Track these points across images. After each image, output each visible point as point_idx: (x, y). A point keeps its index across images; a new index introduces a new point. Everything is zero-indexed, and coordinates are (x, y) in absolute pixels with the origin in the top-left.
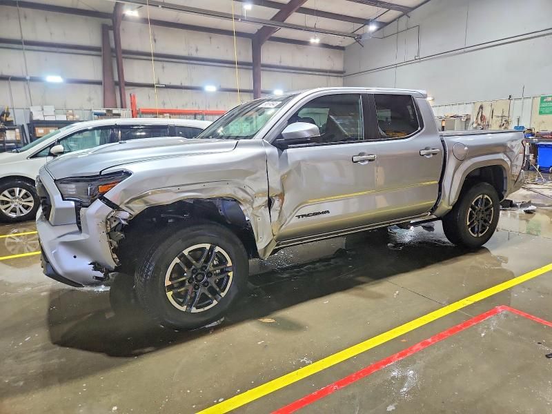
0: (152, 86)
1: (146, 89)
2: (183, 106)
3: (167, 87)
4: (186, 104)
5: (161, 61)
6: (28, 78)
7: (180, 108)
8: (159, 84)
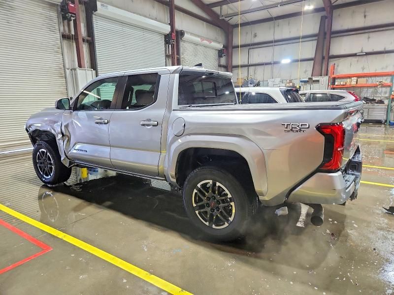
0: (355, 55)
1: (350, 58)
2: (383, 68)
3: (367, 54)
4: (387, 67)
5: (367, 33)
6: (272, 62)
7: (379, 71)
8: (362, 52)
